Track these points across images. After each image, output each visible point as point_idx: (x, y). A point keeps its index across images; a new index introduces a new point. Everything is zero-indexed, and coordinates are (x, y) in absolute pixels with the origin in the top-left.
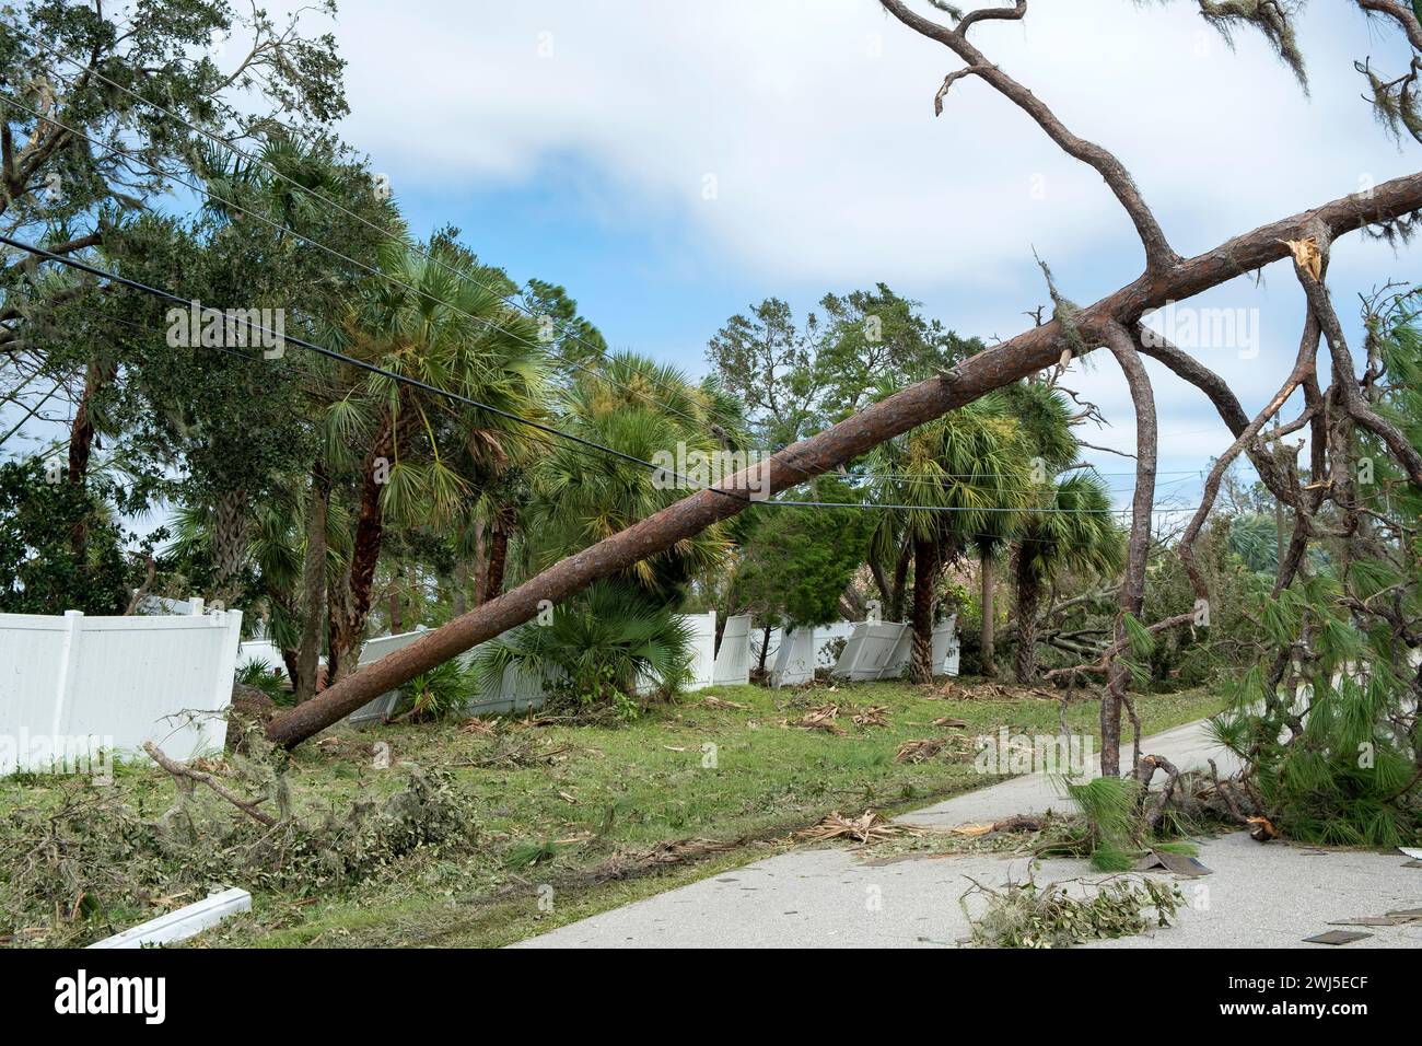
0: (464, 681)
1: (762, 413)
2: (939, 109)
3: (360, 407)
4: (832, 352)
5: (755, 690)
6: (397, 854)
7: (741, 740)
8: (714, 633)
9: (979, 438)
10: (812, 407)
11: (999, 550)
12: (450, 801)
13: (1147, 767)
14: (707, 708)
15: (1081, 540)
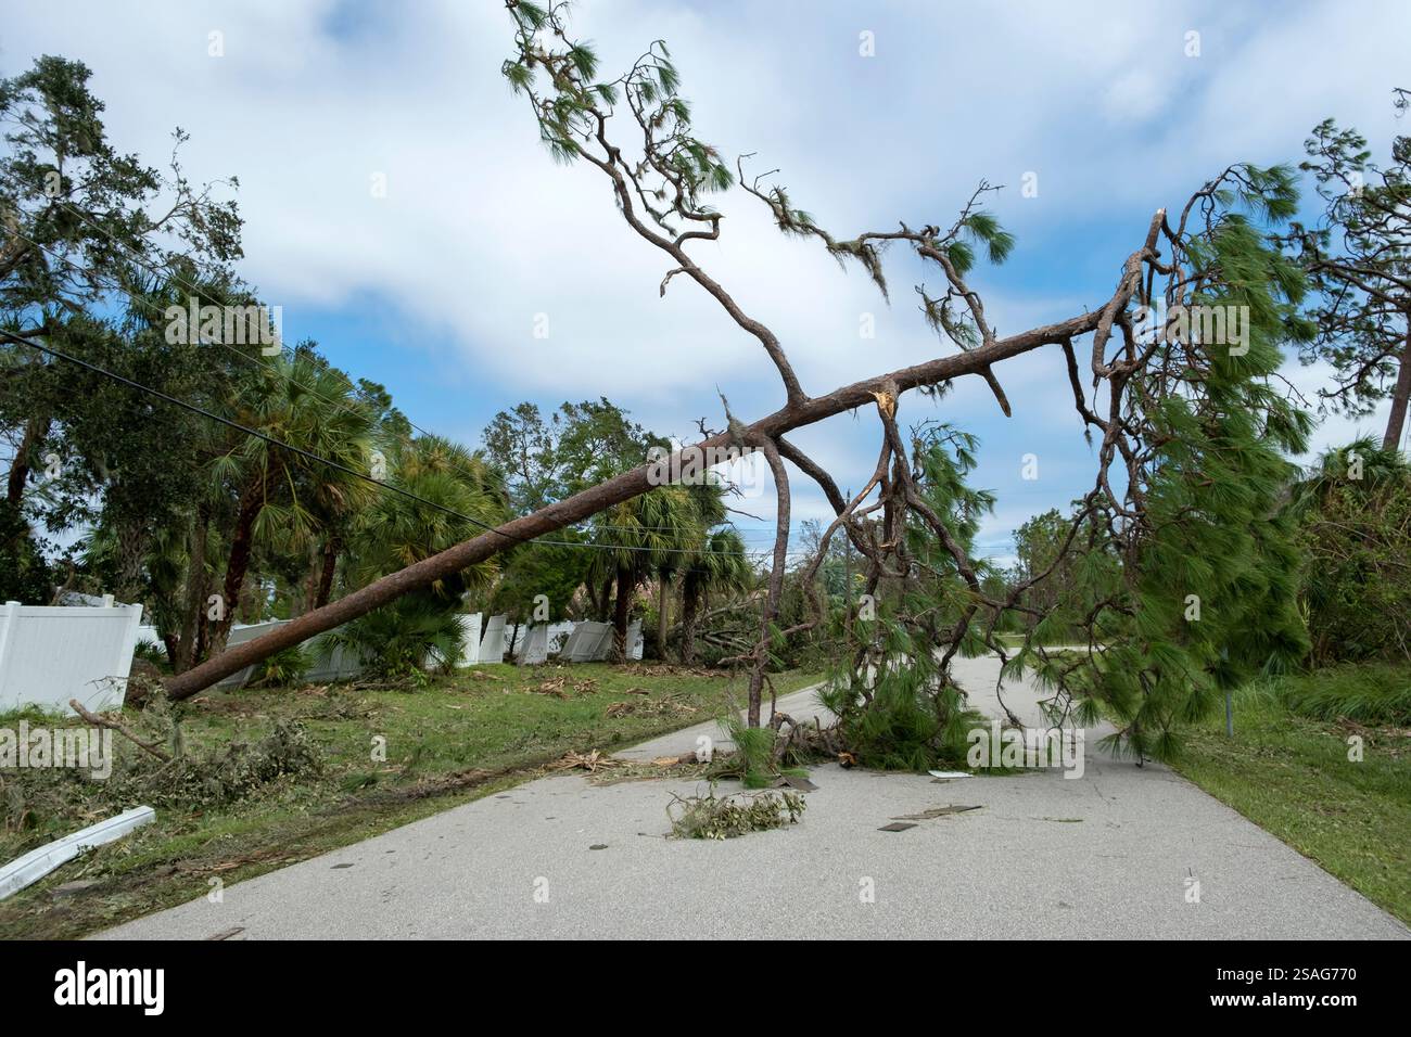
0: (303, 658)
1: (518, 479)
2: (663, 292)
3: (238, 462)
4: (568, 441)
5: (507, 667)
6: (263, 781)
7: (499, 701)
8: (480, 627)
9: (664, 502)
10: (555, 477)
11: (672, 575)
12: (304, 743)
13: (777, 721)
14: (474, 679)
15: (726, 572)
